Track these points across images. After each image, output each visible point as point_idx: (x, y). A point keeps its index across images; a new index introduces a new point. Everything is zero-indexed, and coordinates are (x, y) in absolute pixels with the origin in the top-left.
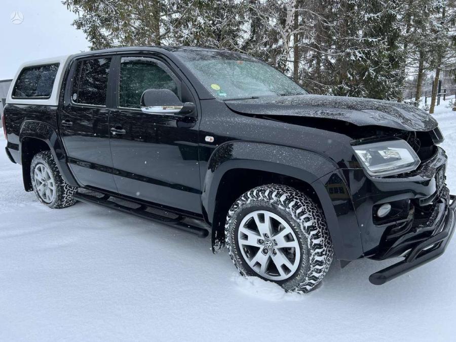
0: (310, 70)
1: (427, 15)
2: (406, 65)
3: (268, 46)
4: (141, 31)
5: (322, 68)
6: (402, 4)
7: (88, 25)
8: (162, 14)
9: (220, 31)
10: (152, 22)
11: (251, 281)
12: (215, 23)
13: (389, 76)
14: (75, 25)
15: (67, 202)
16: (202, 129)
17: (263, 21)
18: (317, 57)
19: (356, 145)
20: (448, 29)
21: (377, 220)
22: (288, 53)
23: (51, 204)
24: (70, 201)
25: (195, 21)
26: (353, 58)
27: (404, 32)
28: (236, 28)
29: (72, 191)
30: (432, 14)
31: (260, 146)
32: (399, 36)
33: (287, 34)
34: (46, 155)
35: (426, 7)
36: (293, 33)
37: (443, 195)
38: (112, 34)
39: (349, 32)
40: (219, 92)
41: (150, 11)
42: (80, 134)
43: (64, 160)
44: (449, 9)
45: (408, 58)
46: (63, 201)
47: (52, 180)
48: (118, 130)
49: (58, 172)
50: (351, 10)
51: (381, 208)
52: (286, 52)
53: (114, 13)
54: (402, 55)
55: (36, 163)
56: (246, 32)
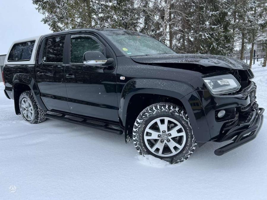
0: (179, 45)
1: (245, 12)
2: (234, 41)
3: (154, 32)
4: (81, 24)
5: (186, 43)
6: (231, 6)
7: (51, 21)
8: (93, 14)
9: (127, 23)
10: (88, 18)
11: (147, 157)
12: (124, 19)
13: (225, 47)
14: (43, 21)
15: (40, 120)
16: (118, 73)
17: (151, 17)
18: (183, 37)
19: (204, 77)
20: (258, 20)
21: (218, 119)
22: (166, 35)
23: (31, 121)
24: (42, 119)
25: (112, 18)
26: (203, 37)
27: (232, 22)
28: (136, 21)
29: (43, 113)
30: (249, 11)
31: (151, 80)
32: (230, 24)
33: (165, 24)
34: (28, 93)
35: (245, 7)
36: (168, 24)
37: (255, 107)
38: (64, 26)
39: (201, 22)
40: (127, 52)
41: (86, 12)
42: (46, 81)
43: (39, 95)
44: (258, 9)
45: (235, 37)
46: (38, 119)
47: (32, 107)
48: (70, 76)
49: (36, 103)
50: (202, 10)
51: (219, 113)
52: (165, 35)
53: (65, 14)
54: (232, 35)
55: (22, 97)
56: (141, 24)
